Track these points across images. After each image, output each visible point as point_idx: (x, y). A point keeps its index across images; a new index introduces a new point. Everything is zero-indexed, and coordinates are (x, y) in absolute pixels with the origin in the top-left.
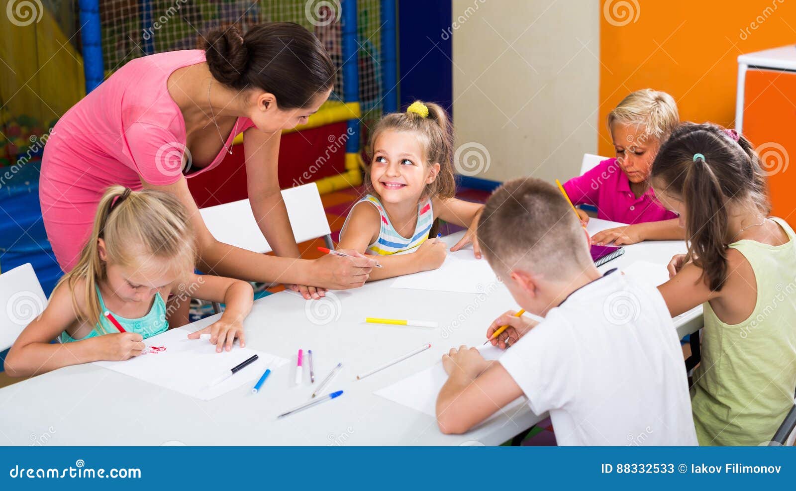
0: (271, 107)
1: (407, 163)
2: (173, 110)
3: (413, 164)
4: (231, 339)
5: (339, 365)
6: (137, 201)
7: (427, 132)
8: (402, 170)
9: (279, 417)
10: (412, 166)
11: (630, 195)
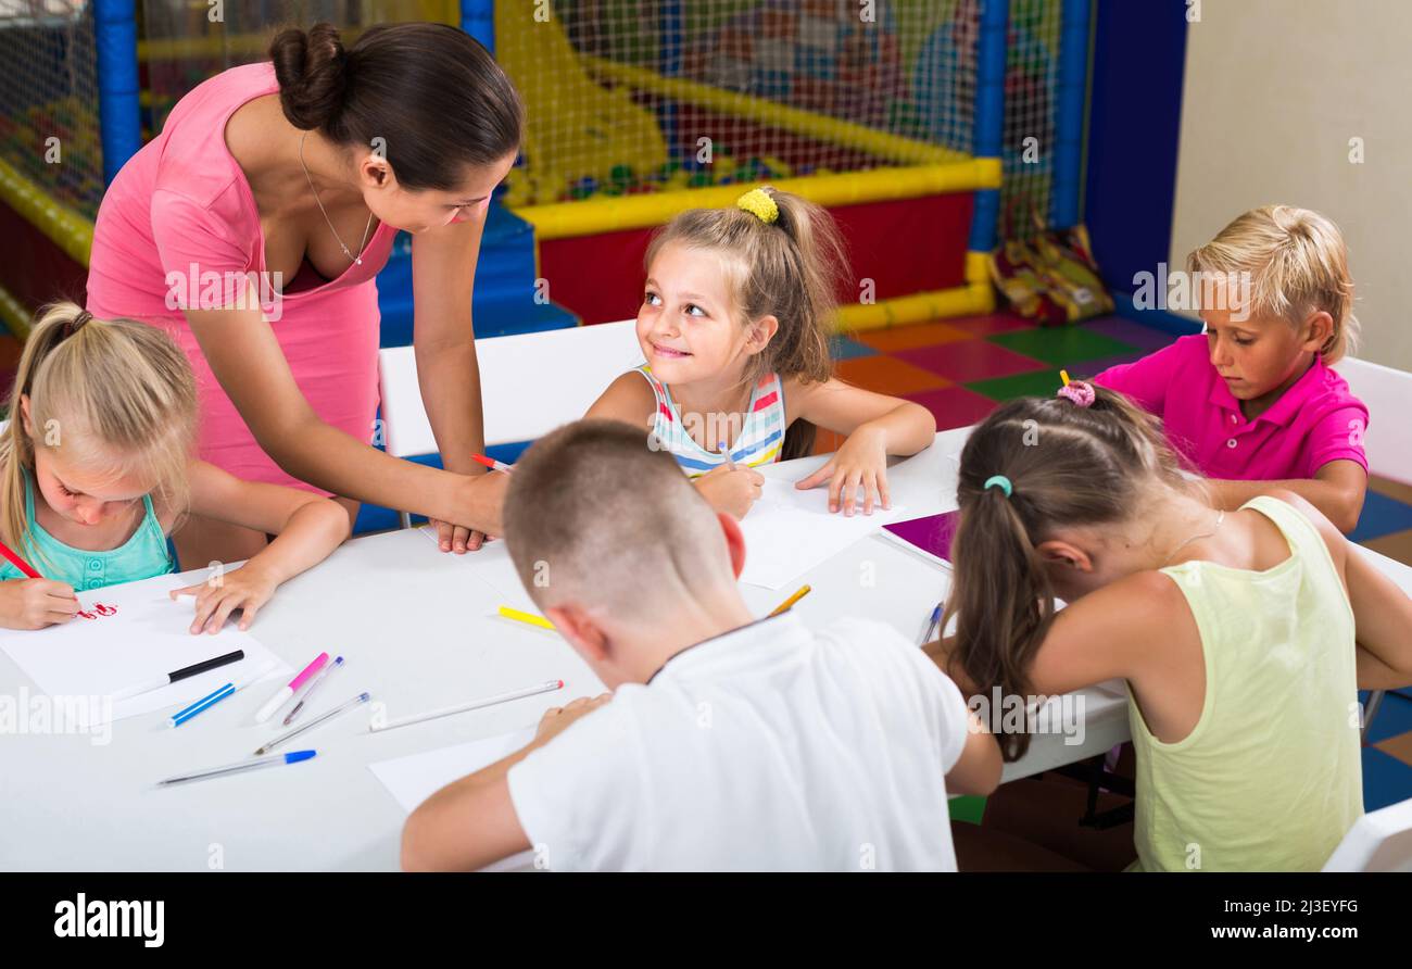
0: (388, 182)
1: (696, 312)
2: (226, 172)
3: (706, 315)
4: (225, 611)
5: (364, 697)
6: (94, 336)
7: (750, 255)
8: (683, 322)
9: (162, 783)
10: (704, 319)
11: (1234, 417)
